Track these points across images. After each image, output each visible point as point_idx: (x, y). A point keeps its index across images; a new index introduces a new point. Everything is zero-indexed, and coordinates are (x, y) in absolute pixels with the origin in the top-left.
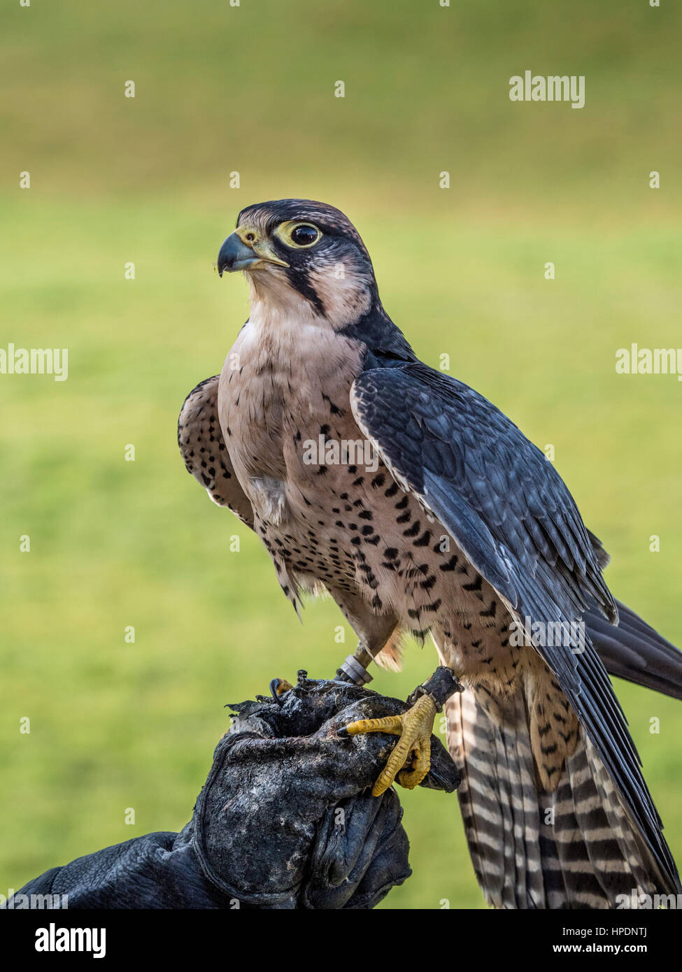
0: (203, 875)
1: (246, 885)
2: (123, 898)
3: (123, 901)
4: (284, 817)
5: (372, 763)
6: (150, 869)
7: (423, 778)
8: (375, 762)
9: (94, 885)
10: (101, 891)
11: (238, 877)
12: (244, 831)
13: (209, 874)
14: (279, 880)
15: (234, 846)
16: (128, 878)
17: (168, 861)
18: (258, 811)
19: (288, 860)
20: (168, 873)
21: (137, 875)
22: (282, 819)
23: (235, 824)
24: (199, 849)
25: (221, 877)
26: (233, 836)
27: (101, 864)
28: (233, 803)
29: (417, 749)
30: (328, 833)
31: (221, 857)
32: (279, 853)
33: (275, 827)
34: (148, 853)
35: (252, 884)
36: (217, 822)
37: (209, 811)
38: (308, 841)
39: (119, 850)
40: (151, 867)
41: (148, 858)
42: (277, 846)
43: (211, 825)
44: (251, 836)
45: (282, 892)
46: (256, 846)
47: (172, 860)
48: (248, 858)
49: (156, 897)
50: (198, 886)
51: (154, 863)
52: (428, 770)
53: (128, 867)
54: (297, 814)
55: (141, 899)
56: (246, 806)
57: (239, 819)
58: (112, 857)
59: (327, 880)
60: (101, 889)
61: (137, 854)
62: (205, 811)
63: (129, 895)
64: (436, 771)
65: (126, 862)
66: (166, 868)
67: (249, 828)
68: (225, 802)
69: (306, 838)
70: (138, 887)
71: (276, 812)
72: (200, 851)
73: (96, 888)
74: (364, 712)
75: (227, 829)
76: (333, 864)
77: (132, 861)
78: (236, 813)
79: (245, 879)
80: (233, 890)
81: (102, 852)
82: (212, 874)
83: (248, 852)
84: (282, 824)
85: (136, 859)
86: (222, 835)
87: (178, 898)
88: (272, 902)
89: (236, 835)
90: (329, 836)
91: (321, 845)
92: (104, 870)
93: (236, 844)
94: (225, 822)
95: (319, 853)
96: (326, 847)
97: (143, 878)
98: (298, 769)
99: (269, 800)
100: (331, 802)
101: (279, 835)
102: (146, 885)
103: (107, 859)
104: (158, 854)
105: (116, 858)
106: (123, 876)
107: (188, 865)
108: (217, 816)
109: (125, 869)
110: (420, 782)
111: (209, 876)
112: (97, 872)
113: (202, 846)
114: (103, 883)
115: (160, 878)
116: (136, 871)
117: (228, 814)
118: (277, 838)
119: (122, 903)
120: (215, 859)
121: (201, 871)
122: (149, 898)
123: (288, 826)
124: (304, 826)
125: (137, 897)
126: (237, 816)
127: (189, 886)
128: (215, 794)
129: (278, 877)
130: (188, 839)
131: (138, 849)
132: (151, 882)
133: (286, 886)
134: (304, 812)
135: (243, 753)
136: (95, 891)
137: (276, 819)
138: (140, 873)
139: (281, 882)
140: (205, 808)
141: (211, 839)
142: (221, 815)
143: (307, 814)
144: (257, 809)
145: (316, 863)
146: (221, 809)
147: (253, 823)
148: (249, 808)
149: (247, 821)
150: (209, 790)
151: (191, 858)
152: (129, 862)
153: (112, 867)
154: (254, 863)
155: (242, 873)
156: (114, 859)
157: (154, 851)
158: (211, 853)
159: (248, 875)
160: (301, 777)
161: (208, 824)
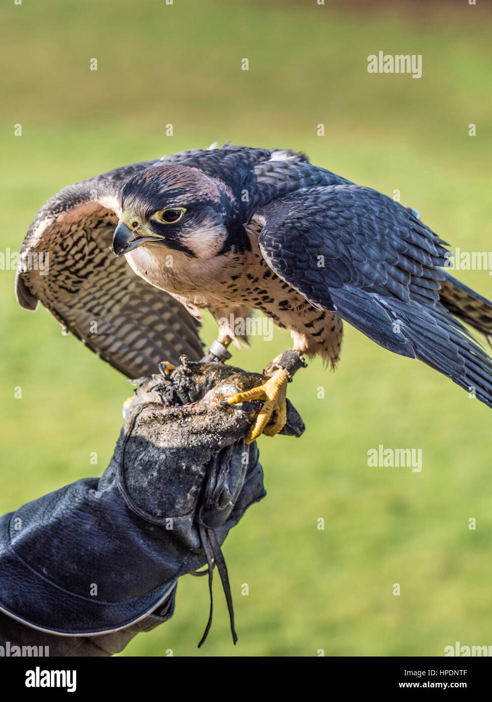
0: (126, 507)
1: (159, 512)
2: (69, 529)
3: (69, 531)
4: (184, 462)
5: (246, 422)
6: (87, 506)
7: (281, 429)
8: (247, 420)
9: (45, 522)
10: (51, 525)
11: (153, 507)
12: (155, 474)
13: (131, 507)
14: (182, 507)
15: (148, 485)
16: (71, 514)
17: (101, 500)
18: (166, 459)
19: (188, 492)
20: (101, 508)
21: (77, 511)
22: (183, 464)
23: (148, 469)
24: (122, 488)
25: (140, 507)
26: (147, 478)
27: (46, 507)
28: (145, 454)
29: (277, 410)
30: (216, 471)
31: (139, 493)
32: (182, 488)
33: (178, 470)
34: (84, 495)
35: (164, 511)
36: (135, 468)
37: (127, 461)
38: (201, 478)
39: (58, 496)
40: (87, 504)
41: (84, 498)
42: (180, 483)
43: (130, 470)
44: (161, 478)
45: (184, 515)
46: (165, 484)
47: (103, 498)
48: (160, 493)
49: (93, 525)
50: (124, 515)
51: (90, 502)
52: (285, 423)
53: (69, 506)
54: (193, 460)
55: (82, 528)
56: (156, 456)
57: (151, 465)
58: (53, 501)
59: (218, 505)
60: (50, 524)
61: (74, 497)
62: (124, 460)
63: (73, 526)
64: (290, 423)
65: (67, 503)
66: (100, 504)
67: (159, 471)
68: (138, 454)
69: (200, 476)
70: (79, 519)
71: (178, 459)
72: (123, 490)
73: (47, 523)
74: (238, 385)
75: (142, 473)
76: (222, 494)
77: (71, 502)
78: (149, 461)
79: (158, 508)
80: (150, 516)
81: (44, 498)
82: (133, 505)
83: (159, 489)
84: (184, 468)
85: (75, 500)
86: (139, 477)
87: (110, 525)
88: (178, 523)
89: (149, 477)
90: (218, 473)
91: (212, 480)
92: (50, 510)
93: (150, 483)
94: (141, 468)
95: (212, 486)
96: (216, 482)
97: (82, 513)
98: (193, 427)
99: (173, 451)
100: (216, 450)
101: (181, 475)
102: (86, 518)
103: (50, 502)
104: (91, 495)
105: (57, 502)
106: (67, 513)
107: (115, 501)
108: (133, 464)
109: (67, 508)
110: (279, 432)
111: (132, 508)
112: (44, 512)
113: (124, 485)
114: (52, 519)
115: (95, 511)
116: (77, 508)
117: (143, 462)
118: (179, 478)
119: (68, 532)
120: (135, 495)
121: (126, 504)
122: (88, 527)
123: (188, 468)
124: (198, 468)
125: (79, 526)
126: (149, 463)
127: (118, 515)
128: (130, 448)
129: (181, 505)
130: (110, 481)
131: (74, 492)
132: (89, 515)
133: (187, 511)
134: (198, 458)
135: (150, 418)
136: (47, 525)
137: (179, 465)
138: (80, 509)
139: (183, 508)
140: (124, 458)
141: (130, 480)
142: (137, 463)
143: (200, 459)
144: (165, 458)
145: (210, 493)
146: (136, 458)
147: (162, 468)
148: (158, 457)
149: (157, 466)
150: (126, 445)
151: (117, 495)
152: (69, 503)
153: (56, 508)
154: (164, 496)
155: (156, 504)
156: (55, 502)
157: (87, 493)
158: (131, 491)
159: (161, 505)
160: (196, 434)
161: (127, 469)
